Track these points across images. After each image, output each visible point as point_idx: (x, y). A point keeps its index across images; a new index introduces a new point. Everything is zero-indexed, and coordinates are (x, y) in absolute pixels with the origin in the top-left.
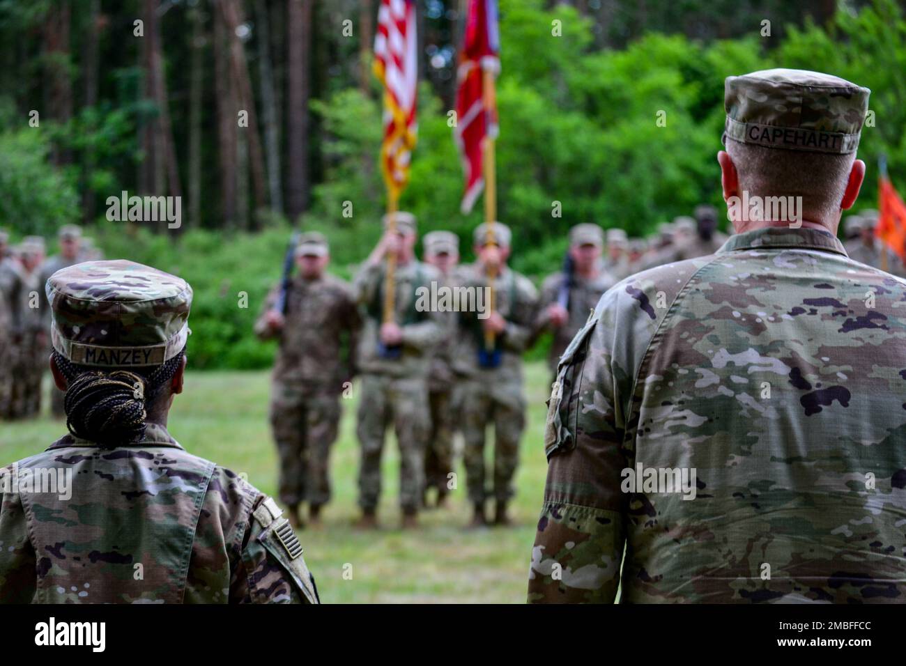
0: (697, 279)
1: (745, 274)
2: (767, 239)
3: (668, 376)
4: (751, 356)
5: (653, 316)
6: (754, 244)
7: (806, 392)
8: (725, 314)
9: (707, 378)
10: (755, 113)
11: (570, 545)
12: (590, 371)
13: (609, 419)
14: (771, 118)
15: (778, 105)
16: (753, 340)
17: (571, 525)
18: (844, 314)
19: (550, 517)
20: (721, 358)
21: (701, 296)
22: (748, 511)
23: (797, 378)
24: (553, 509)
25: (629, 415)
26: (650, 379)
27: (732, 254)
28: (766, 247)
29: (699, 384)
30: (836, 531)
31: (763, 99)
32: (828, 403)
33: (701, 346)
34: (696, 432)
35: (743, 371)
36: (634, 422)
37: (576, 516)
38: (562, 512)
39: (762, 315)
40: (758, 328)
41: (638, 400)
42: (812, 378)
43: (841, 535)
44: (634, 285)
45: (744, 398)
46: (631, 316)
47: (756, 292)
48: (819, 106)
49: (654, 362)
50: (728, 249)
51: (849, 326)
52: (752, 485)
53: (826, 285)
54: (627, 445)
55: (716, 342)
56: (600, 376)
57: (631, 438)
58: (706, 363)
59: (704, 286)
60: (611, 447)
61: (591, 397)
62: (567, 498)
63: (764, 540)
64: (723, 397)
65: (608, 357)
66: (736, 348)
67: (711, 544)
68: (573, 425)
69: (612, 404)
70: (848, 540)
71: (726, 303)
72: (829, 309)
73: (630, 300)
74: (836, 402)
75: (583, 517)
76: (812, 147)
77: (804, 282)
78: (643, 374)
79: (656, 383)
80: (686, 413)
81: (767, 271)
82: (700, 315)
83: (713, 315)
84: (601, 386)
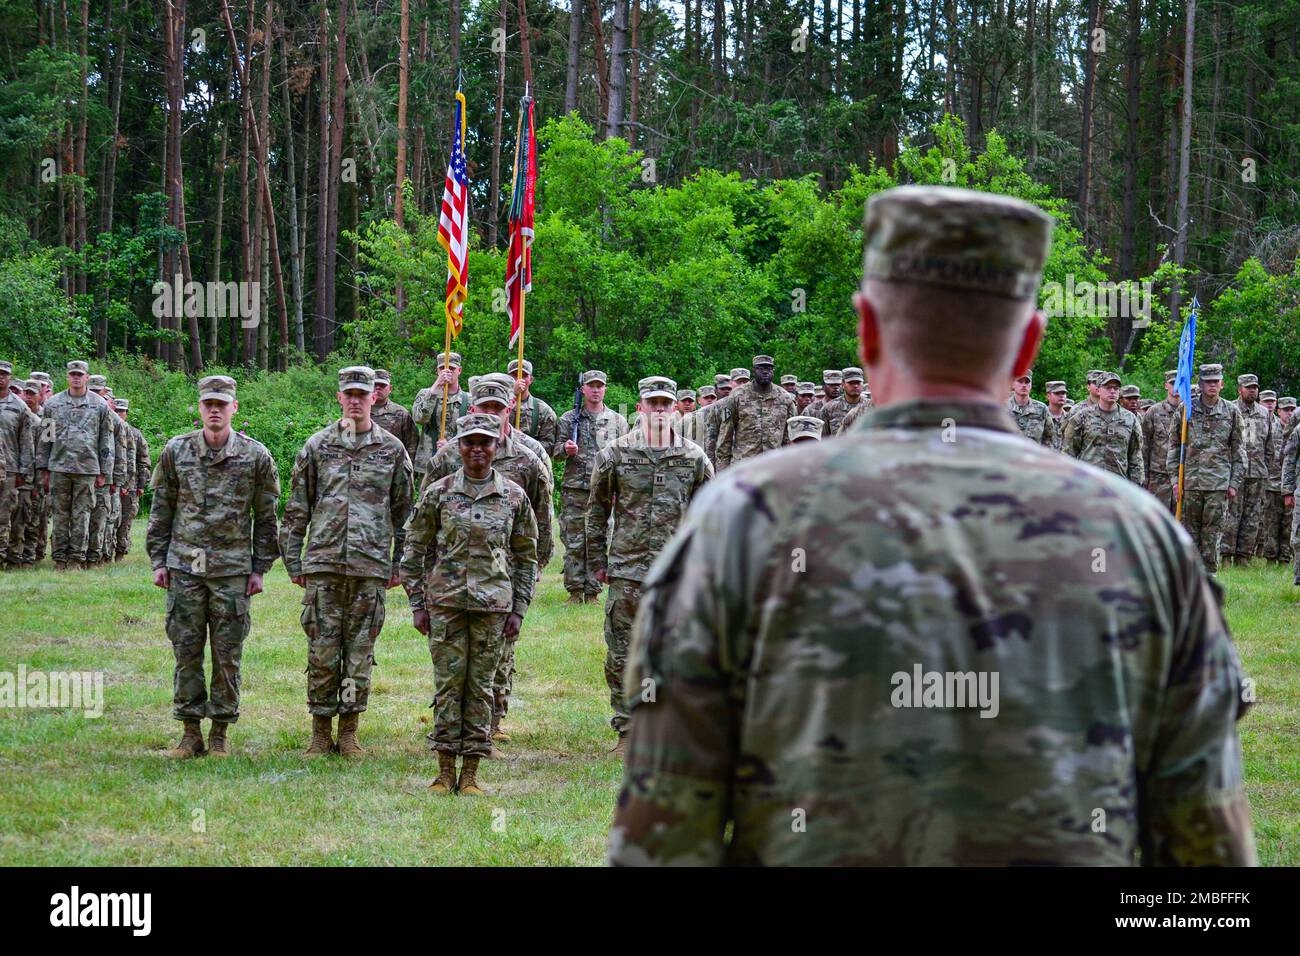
0: (830, 468)
1: (891, 462)
2: (918, 414)
3: (794, 601)
4: (904, 573)
5: (772, 518)
6: (901, 420)
7: (974, 620)
8: (867, 516)
9: (846, 603)
10: (903, 237)
11: (659, 828)
12: (686, 596)
13: (713, 659)
14: (923, 244)
15: (932, 228)
16: (906, 550)
17: (662, 802)
18: (1021, 515)
19: (634, 791)
20: (865, 575)
21: (834, 494)
22: (902, 780)
23: (964, 601)
24: (638, 780)
25: (742, 653)
26: (772, 604)
27: (872, 434)
28: (916, 425)
29: (837, 610)
30: (1015, 806)
31: (914, 220)
32: (1004, 634)
33: (838, 559)
34: (833, 674)
35: (894, 593)
36: (746, 664)
37: (669, 789)
38: (650, 784)
39: (915, 517)
40: (911, 535)
41: (754, 632)
42: (983, 602)
43: (1022, 811)
44: (744, 478)
45: (896, 629)
46: (744, 520)
47: (910, 486)
48: (985, 230)
49: (776, 581)
50: (866, 427)
51: (1029, 532)
52: (908, 745)
53: (997, 477)
54: (737, 692)
55: (857, 553)
56: (699, 600)
57: (743, 682)
58: (844, 581)
59: (839, 478)
60: (716, 697)
61: (686, 631)
62: (657, 765)
63: (923, 817)
64: (868, 629)
65: (711, 577)
66: (885, 561)
67: (853, 824)
68: (665, 667)
69: (715, 638)
70: (1031, 818)
71: (868, 502)
72: (1003, 509)
73: (740, 499)
74: (1015, 636)
75: (677, 790)
76: (975, 283)
77: (969, 472)
78: (761, 598)
79: (777, 611)
80: (819, 649)
81: (920, 457)
82: (834, 516)
83: (853, 518)
84: (702, 615)
